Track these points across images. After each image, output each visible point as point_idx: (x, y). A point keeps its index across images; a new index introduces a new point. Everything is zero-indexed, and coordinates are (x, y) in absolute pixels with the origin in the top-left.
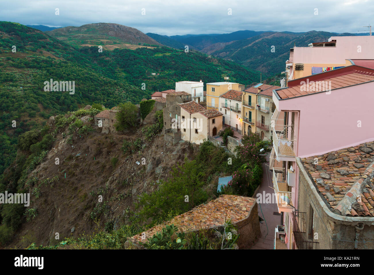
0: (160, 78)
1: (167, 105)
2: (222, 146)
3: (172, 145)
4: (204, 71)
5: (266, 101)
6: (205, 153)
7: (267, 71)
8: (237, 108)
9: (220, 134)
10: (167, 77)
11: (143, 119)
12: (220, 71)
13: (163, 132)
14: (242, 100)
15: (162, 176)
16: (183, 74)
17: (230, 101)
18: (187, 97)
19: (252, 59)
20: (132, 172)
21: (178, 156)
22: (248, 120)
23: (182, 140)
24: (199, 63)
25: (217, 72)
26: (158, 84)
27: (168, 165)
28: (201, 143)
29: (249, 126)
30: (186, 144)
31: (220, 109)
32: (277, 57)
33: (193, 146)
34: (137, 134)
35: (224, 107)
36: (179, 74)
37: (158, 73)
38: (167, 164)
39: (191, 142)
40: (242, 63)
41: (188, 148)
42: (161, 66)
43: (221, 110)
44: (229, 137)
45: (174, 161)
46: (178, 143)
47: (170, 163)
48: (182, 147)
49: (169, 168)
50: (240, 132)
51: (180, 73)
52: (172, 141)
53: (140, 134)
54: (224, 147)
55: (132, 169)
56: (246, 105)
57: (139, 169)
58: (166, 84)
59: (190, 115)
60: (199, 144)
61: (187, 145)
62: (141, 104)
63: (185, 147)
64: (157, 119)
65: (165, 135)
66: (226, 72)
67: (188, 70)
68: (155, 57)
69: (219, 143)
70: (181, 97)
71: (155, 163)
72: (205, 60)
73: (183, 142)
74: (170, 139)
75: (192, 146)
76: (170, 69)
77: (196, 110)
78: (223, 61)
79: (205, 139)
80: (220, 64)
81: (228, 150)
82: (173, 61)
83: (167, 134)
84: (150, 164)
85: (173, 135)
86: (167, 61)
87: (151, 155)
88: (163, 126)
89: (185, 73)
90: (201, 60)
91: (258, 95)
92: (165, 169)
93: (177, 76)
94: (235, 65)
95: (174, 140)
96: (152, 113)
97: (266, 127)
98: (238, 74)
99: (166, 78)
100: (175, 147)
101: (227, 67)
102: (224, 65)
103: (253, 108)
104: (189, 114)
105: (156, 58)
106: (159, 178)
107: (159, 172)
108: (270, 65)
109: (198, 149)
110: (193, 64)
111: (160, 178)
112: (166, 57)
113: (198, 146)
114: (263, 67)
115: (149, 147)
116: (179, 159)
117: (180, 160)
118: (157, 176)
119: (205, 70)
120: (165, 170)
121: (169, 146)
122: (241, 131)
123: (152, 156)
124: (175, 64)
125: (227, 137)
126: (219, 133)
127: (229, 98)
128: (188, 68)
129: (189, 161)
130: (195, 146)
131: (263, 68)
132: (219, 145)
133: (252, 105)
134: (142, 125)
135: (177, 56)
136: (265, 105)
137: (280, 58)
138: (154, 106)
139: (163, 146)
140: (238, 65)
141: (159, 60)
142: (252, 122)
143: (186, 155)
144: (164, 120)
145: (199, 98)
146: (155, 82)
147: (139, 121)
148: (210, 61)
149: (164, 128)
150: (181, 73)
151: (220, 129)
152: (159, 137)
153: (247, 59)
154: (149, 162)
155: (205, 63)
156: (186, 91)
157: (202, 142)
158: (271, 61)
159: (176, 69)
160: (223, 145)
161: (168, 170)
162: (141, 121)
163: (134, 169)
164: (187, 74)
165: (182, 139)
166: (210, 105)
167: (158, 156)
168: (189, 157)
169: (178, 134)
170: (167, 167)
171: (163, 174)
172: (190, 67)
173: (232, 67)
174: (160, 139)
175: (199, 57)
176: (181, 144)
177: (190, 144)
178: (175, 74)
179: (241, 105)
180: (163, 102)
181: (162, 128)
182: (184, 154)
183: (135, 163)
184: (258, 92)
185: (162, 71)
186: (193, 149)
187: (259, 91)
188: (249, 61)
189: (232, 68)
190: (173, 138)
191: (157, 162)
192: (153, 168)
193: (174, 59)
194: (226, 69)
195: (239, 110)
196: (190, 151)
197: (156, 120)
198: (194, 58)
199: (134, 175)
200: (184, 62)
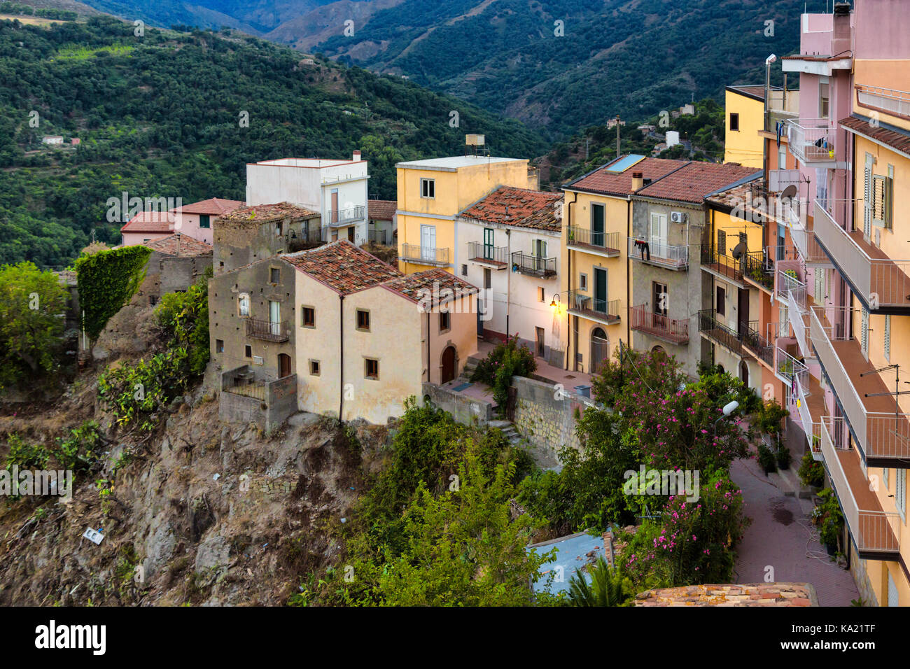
0: (84, 157)
1: (216, 265)
2: (491, 423)
3: (263, 435)
4: (288, 124)
5: (673, 224)
6: (418, 456)
7: (547, 120)
8: (539, 261)
9: (471, 373)
10: (119, 152)
11: (94, 336)
12: (355, 121)
13: (213, 382)
14: (565, 223)
15: (231, 580)
16: (191, 139)
17: (508, 232)
18: (303, 225)
19: (487, 68)
20: (68, 582)
21: (294, 484)
22: (591, 306)
23: (302, 412)
24: (261, 88)
25: (343, 127)
26: (76, 185)
27: (253, 525)
28: (391, 419)
29: (598, 333)
30: (324, 428)
31: (460, 269)
32: (587, 58)
33: (359, 436)
34: (67, 408)
35: (477, 259)
36: (174, 138)
37: (75, 136)
38: (246, 525)
39: (344, 419)
40: (447, 87)
41: (334, 443)
42: (87, 106)
43: (465, 273)
44: (521, 382)
45: (278, 510)
46: (286, 426)
47: (261, 520)
48: (308, 443)
49: (258, 541)
50: (555, 359)
51: (179, 133)
52: (259, 418)
53: (82, 407)
54: (500, 423)
55: (68, 568)
56: (581, 244)
57: (104, 563)
58: (115, 183)
59: (342, 298)
60: (385, 423)
61: (330, 431)
62: (83, 268)
63: (322, 442)
64: (170, 329)
65: (223, 395)
66: (382, 124)
67: (215, 120)
68: (61, 63)
69: (476, 409)
70: (280, 225)
71: (184, 528)
72: (287, 76)
73: (309, 419)
74: (247, 412)
75: (354, 435)
76: (129, 117)
77: (362, 279)
78: (367, 77)
79: (413, 399)
80: (352, 90)
81: (519, 436)
82: (145, 81)
83: (235, 390)
84: (161, 532)
85: (263, 393)
86: (115, 80)
87: (160, 492)
88: (207, 360)
89: (201, 132)
90: (270, 76)
91: (636, 200)
92: (239, 546)
93: (165, 146)
94: (417, 96)
95: (268, 414)
96: (136, 305)
97: (673, 328)
98: (431, 133)
99: (114, 159)
100: (273, 447)
101: (382, 104)
102: (371, 94)
103: (614, 255)
104: (335, 296)
105: (62, 69)
106: (215, 589)
107: (212, 565)
108: (559, 95)
109: (380, 446)
110: (236, 92)
111: (223, 589)
112: (111, 62)
113: (379, 432)
114: (530, 101)
115: (145, 460)
116: (297, 495)
117: (305, 502)
118: (203, 583)
119: (291, 119)
120: (243, 549)
121: (249, 441)
122: (562, 353)
123: (169, 494)
124: (155, 95)
125: (511, 382)
126: (466, 369)
127: (500, 222)
128: (212, 112)
129: (346, 500)
130: (368, 434)
131: (531, 107)
132: (476, 420)
133: (609, 243)
134: (91, 365)
135: (162, 57)
136: (669, 238)
137: (599, 64)
138: (141, 273)
139: (217, 447)
140: (432, 93)
141: (78, 75)
142: (611, 311)
143: (329, 478)
144: (212, 328)
145: (351, 230)
146: (62, 179)
147: (73, 344)
148: (311, 80)
149: (211, 367)
150: (184, 133)
151: (470, 351)
152: (188, 409)
153: (468, 66)
154: (155, 523)
155: (290, 86)
156: (295, 201)
157: (399, 412)
158: (564, 78)
159: (159, 116)
160: (496, 415)
161: (255, 551)
162: (84, 344)
163: (75, 564)
164: (211, 139)
165: (301, 406)
166: (414, 255)
167: (200, 492)
168: (342, 483)
169: (286, 387)
170: (250, 538)
171: (232, 572)
172: (224, 105)
173: (404, 104)
174: (196, 417)
175: (262, 61)
176: (300, 428)
177: (341, 425)
178: (155, 141)
179: (556, 247)
180: (184, 255)
181: (204, 368)
182: (318, 471)
183: (77, 538)
184: (634, 188)
185: (93, 125)
186: (358, 448)
187: (636, 184)
188: (473, 75)
189: (404, 106)
190: (264, 407)
191: (195, 522)
192: (180, 551)
193: (147, 73)
194: (379, 112)
195: (550, 266)
196: (345, 458)
197: (165, 334)
198: (240, 67)
199: (78, 592)
200: (196, 84)
